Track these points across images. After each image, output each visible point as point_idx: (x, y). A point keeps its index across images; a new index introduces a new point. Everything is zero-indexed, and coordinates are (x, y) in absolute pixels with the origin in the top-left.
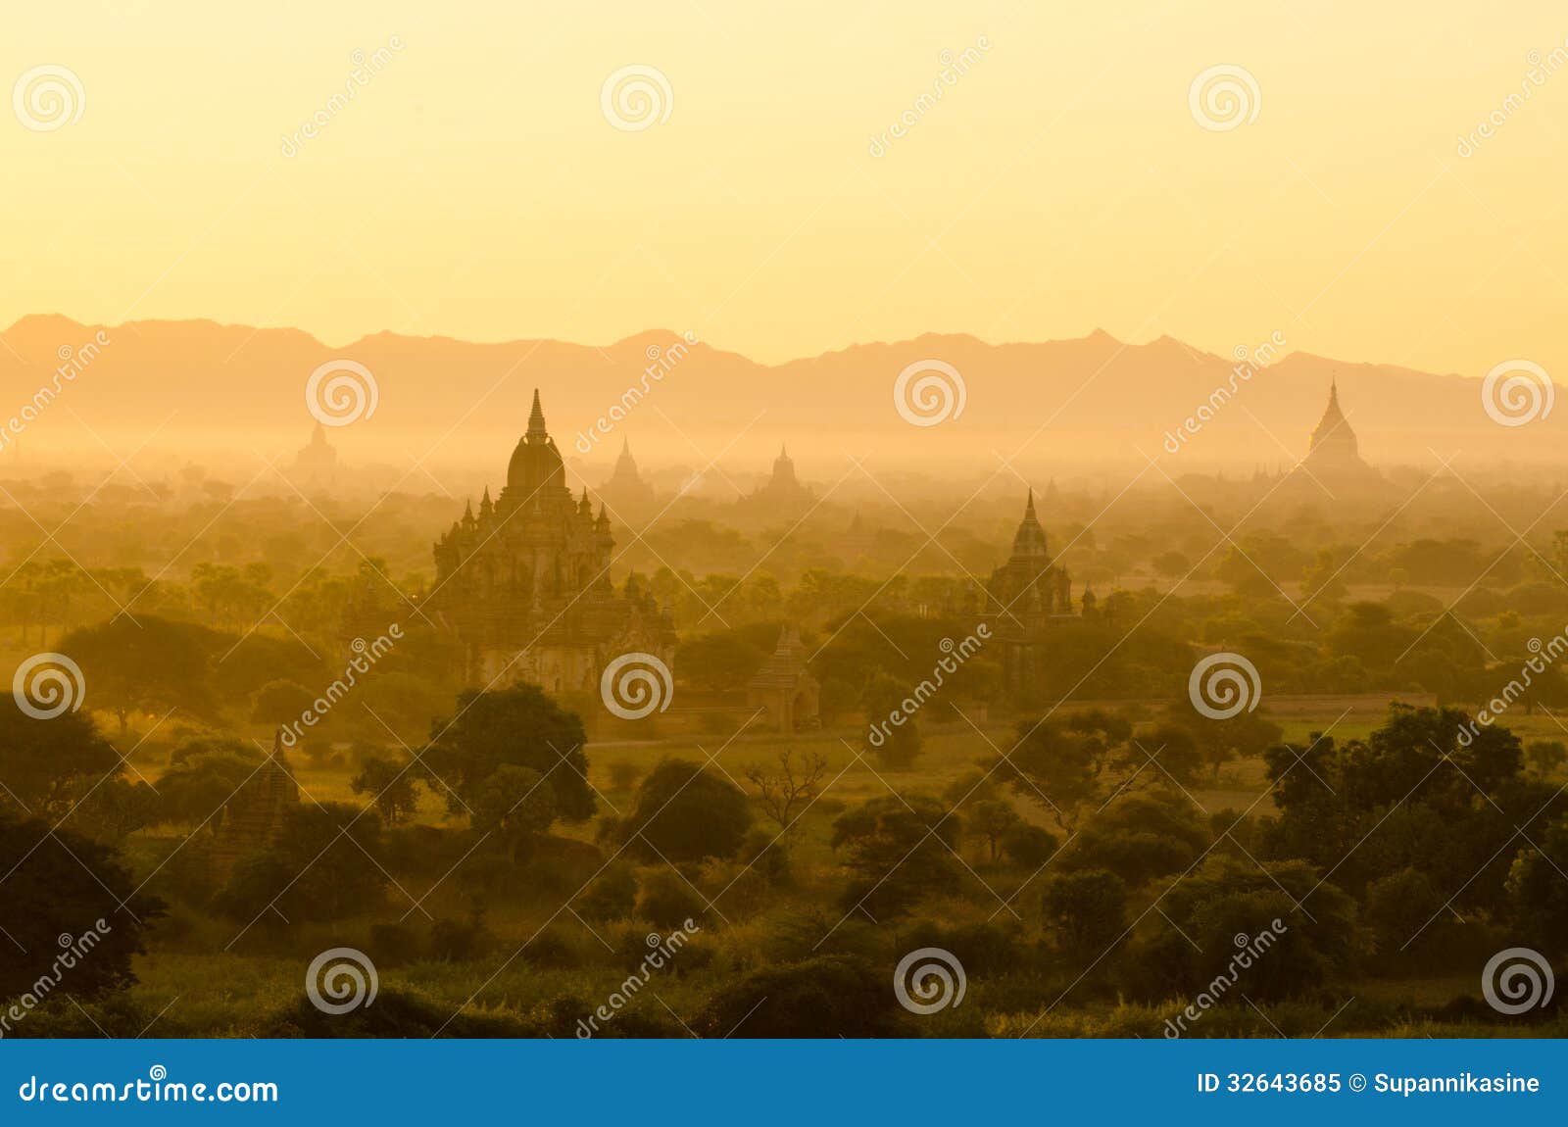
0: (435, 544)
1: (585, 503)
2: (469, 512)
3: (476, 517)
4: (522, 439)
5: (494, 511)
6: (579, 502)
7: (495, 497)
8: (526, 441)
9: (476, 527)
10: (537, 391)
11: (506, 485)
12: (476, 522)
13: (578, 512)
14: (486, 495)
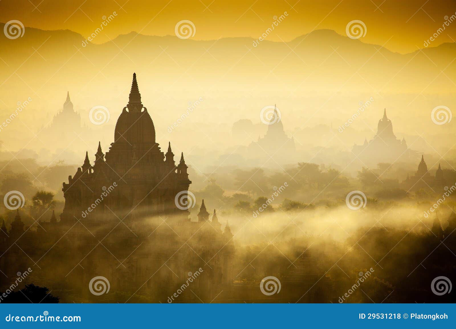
0: (64, 184)
1: (170, 154)
2: (87, 160)
3: (92, 164)
4: (125, 109)
5: (105, 160)
6: (165, 154)
7: (105, 150)
8: (127, 110)
9: (92, 171)
10: (135, 75)
11: (114, 142)
12: (92, 168)
13: (165, 160)
14: (100, 149)
